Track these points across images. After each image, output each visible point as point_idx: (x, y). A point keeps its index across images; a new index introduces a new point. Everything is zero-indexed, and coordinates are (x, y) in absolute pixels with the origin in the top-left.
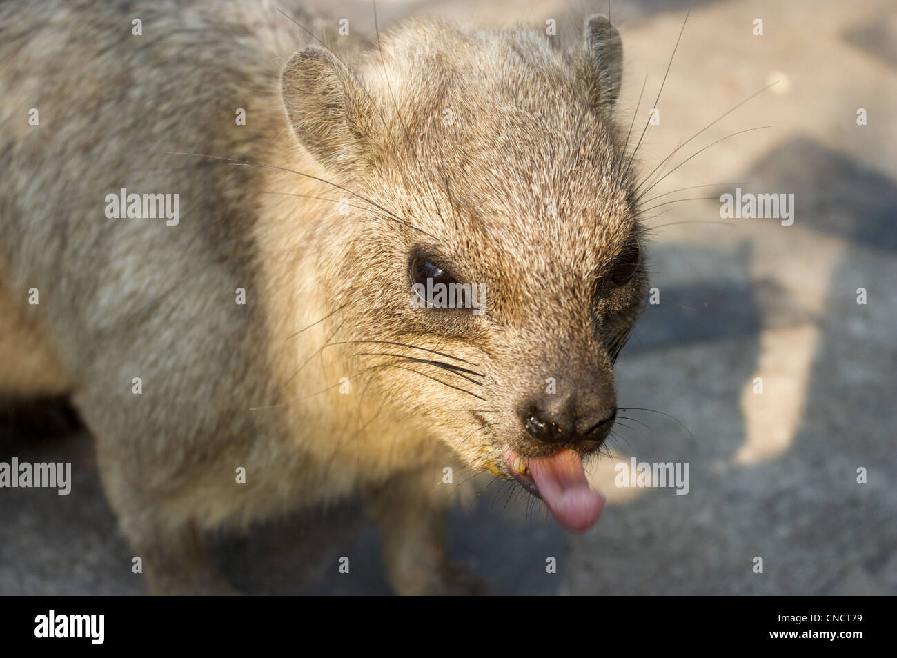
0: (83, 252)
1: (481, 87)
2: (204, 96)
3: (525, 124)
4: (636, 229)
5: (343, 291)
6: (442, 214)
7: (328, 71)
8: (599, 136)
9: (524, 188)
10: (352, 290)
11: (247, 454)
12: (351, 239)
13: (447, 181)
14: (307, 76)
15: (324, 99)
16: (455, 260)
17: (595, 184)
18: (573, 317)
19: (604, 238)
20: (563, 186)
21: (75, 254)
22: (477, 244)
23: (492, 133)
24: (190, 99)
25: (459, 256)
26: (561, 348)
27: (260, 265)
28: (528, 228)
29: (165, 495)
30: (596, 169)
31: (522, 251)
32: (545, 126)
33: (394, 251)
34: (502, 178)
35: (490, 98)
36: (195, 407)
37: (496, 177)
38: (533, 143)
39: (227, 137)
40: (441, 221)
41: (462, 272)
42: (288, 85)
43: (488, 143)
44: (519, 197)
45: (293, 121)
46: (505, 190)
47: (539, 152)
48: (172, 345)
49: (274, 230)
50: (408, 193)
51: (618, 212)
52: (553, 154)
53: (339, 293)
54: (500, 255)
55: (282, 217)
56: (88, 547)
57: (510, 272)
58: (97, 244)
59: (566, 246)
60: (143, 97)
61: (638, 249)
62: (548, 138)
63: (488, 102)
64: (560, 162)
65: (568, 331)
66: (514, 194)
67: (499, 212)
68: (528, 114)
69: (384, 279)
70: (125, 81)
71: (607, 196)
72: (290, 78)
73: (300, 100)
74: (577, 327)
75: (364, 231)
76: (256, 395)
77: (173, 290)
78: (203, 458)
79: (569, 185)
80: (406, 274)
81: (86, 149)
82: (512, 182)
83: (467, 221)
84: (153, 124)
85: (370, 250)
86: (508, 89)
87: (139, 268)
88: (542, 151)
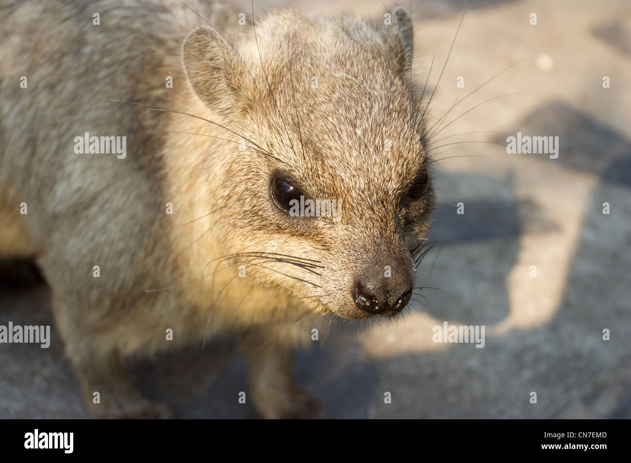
0: (46, 158)
1: (322, 58)
2: (134, 53)
3: (351, 86)
4: (426, 161)
5: (223, 197)
6: (294, 149)
7: (214, 44)
8: (403, 96)
9: (350, 131)
10: (229, 197)
11: (153, 304)
12: (229, 161)
13: (298, 125)
14: (200, 47)
15: (211, 64)
16: (303, 181)
17: (399, 129)
18: (382, 221)
19: (405, 166)
20: (378, 130)
21: (41, 160)
22: (318, 170)
23: (329, 91)
24: (124, 56)
25: (306, 178)
26: (375, 242)
27: (166, 175)
28: (353, 159)
29: (98, 330)
30: (401, 119)
31: (349, 175)
32: (366, 87)
33: (260, 172)
34: (336, 124)
35: (328, 67)
36: (119, 270)
37: (332, 123)
38: (357, 99)
39: (148, 83)
40: (293, 153)
41: (307, 189)
42: (187, 52)
43: (326, 99)
44: (347, 138)
45: (190, 78)
46: (338, 132)
47: (362, 107)
48: (104, 226)
49: (176, 151)
50: (271, 133)
51: (415, 149)
52: (371, 108)
53: (220, 198)
54: (333, 177)
55: (181, 142)
56: (44, 364)
57: (341, 189)
58: (57, 153)
59: (378, 172)
60: (92, 53)
61: (427, 175)
62: (367, 96)
63: (327, 70)
64: (376, 113)
65: (379, 230)
66: (344, 135)
67: (333, 148)
68: (354, 79)
69: (252, 191)
70: (80, 41)
71: (408, 138)
72: (189, 48)
73: (195, 63)
74: (384, 227)
75: (239, 156)
76: (161, 264)
77: (106, 188)
78: (123, 306)
79: (382, 130)
80: (268, 189)
81: (52, 87)
82: (342, 127)
83: (311, 154)
84: (98, 72)
85: (243, 169)
86: (340, 61)
87: (84, 171)
88: (363, 105)
